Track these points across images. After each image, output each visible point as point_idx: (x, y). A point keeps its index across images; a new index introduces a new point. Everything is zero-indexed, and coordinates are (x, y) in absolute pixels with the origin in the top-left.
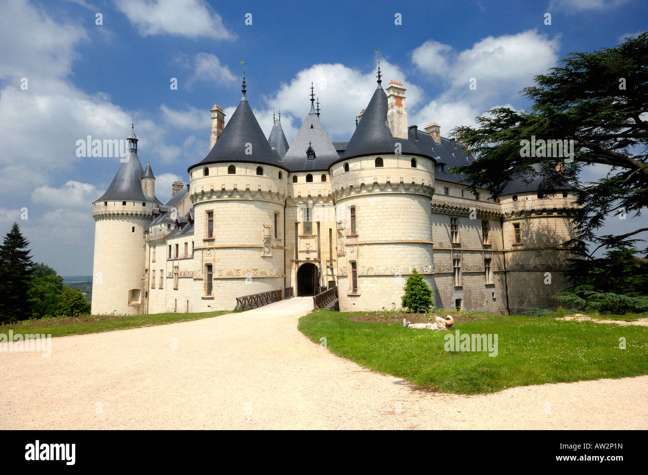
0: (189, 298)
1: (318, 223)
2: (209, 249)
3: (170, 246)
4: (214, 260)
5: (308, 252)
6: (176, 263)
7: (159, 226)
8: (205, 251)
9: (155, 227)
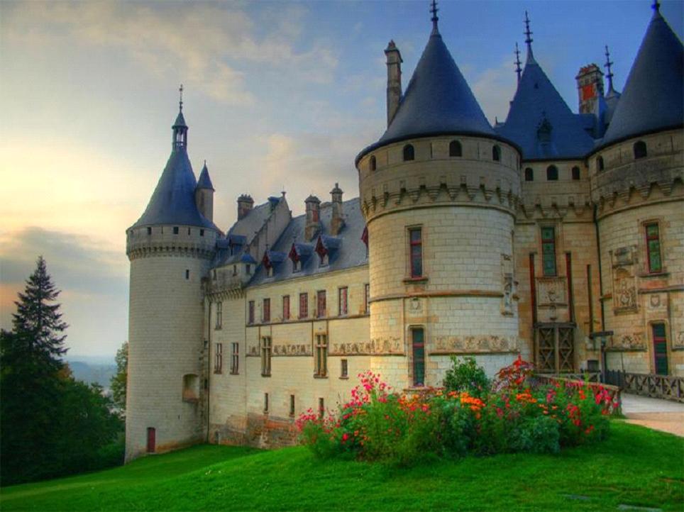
0: (296, 391)
1: (568, 255)
2: (416, 298)
3: (252, 303)
4: (428, 319)
5: (553, 306)
6: (265, 331)
7: (231, 268)
8: (408, 301)
9: (222, 269)
